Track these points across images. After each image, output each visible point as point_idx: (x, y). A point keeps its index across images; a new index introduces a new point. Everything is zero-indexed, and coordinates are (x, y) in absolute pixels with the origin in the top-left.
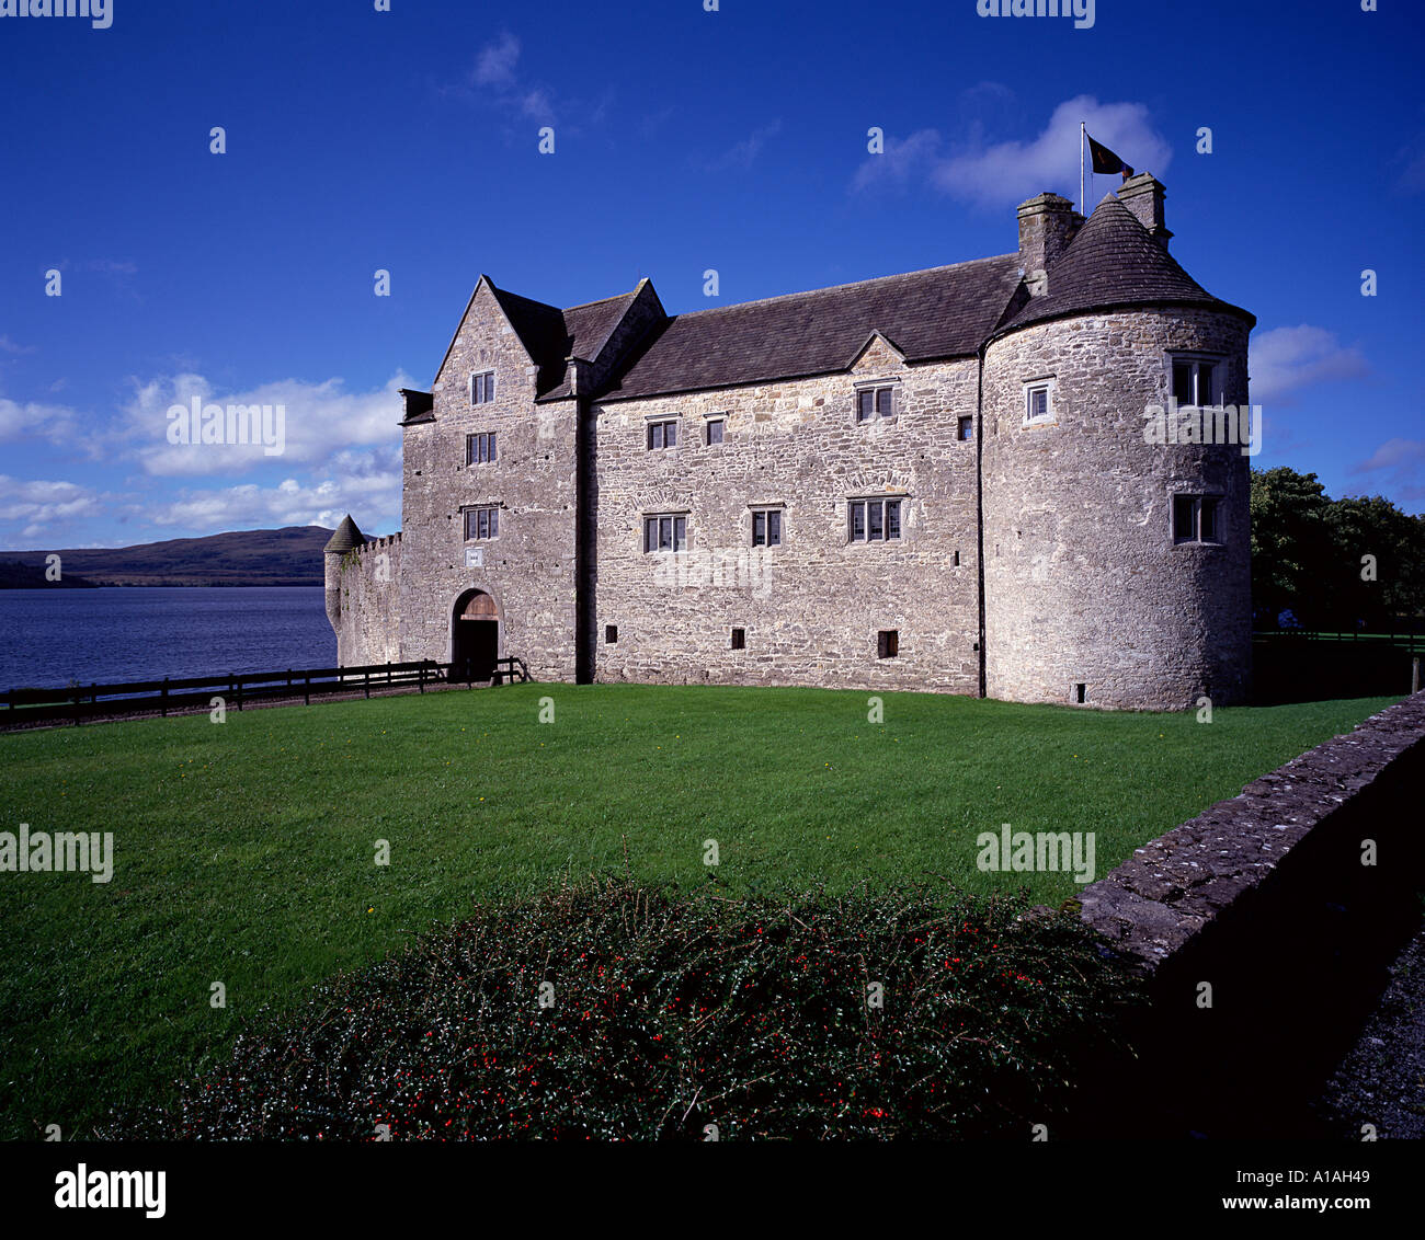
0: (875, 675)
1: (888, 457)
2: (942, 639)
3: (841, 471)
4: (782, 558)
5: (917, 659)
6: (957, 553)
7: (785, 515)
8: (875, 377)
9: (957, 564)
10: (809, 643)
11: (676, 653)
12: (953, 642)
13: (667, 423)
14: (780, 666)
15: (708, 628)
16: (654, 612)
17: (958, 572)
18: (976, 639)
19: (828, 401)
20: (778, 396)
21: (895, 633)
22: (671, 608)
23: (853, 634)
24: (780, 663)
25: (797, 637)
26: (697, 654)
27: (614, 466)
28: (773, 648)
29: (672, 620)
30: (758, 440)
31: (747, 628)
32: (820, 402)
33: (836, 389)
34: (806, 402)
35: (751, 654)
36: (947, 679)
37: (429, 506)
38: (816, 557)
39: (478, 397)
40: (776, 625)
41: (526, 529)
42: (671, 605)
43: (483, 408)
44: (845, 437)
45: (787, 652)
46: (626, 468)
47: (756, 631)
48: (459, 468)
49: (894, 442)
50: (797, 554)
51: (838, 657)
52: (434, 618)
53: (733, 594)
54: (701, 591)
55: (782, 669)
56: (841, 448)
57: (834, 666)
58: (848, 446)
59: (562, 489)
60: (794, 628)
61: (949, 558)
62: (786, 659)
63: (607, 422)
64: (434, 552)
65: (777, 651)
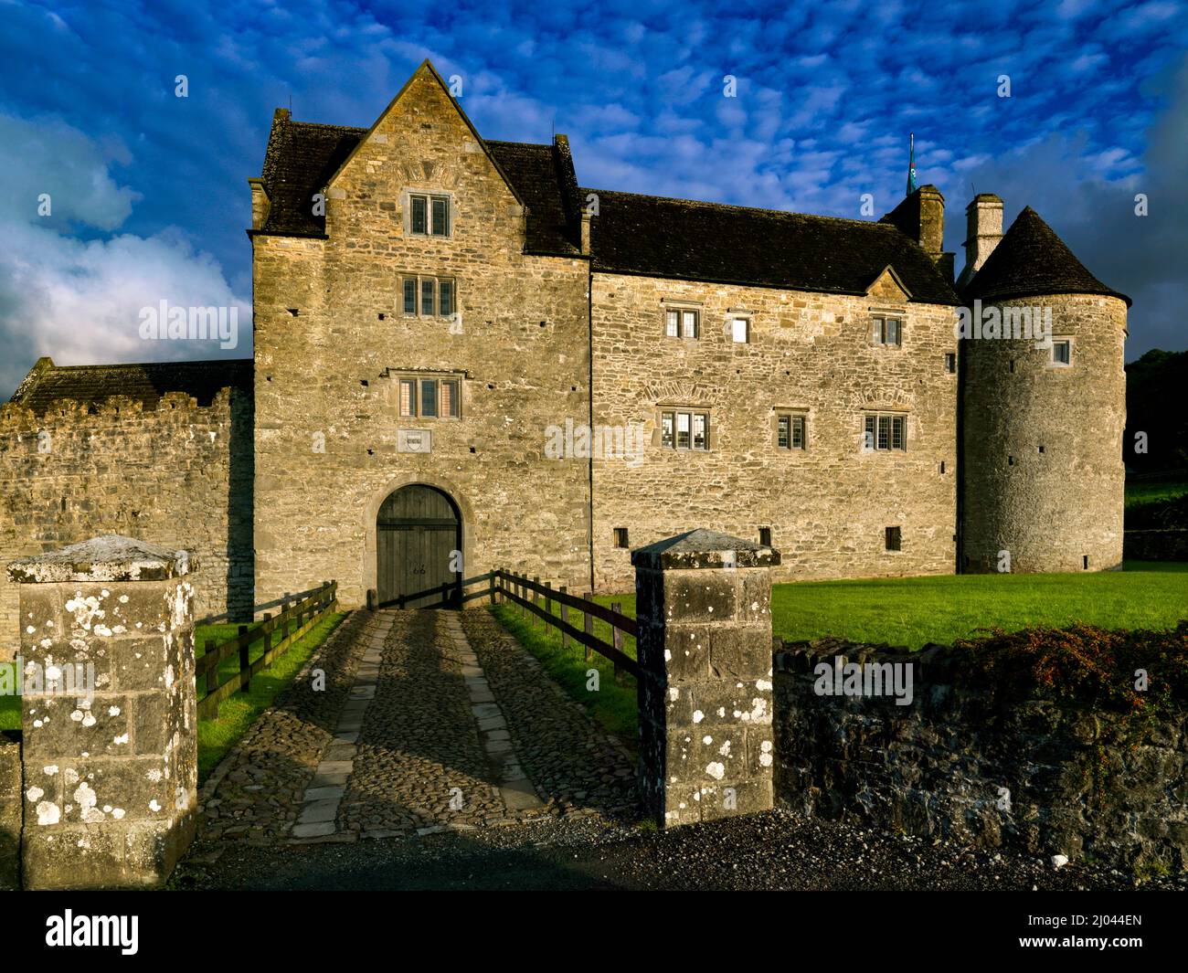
0: (883, 565)
1: (895, 378)
2: (931, 532)
3: (857, 385)
4: (806, 460)
5: (913, 549)
6: (943, 463)
7: (810, 421)
8: (888, 306)
9: (943, 472)
10: (829, 539)
12: (938, 534)
14: (805, 562)
15: (732, 528)
16: (672, 513)
17: (943, 478)
18: (954, 530)
19: (848, 319)
20: (803, 305)
21: (898, 529)
22: (692, 508)
23: (865, 528)
24: (804, 558)
25: (818, 534)
27: (621, 347)
28: (796, 545)
29: (692, 521)
30: (782, 344)
31: (772, 527)
32: (840, 320)
33: (853, 309)
34: (829, 318)
36: (934, 565)
37: (318, 363)
38: (835, 461)
39: (418, 227)
40: (800, 522)
41: (510, 410)
42: (691, 505)
43: (429, 242)
44: (860, 354)
45: (809, 549)
46: (636, 351)
47: (781, 530)
48: (381, 317)
49: (900, 365)
50: (818, 457)
51: (854, 550)
52: (335, 523)
53: (758, 494)
54: (725, 491)
55: (806, 565)
56: (857, 364)
57: (851, 559)
58: (864, 364)
59: (566, 366)
60: (816, 526)
61: (937, 467)
62: (810, 555)
63: (612, 296)
64: (332, 430)
65: (799, 548)
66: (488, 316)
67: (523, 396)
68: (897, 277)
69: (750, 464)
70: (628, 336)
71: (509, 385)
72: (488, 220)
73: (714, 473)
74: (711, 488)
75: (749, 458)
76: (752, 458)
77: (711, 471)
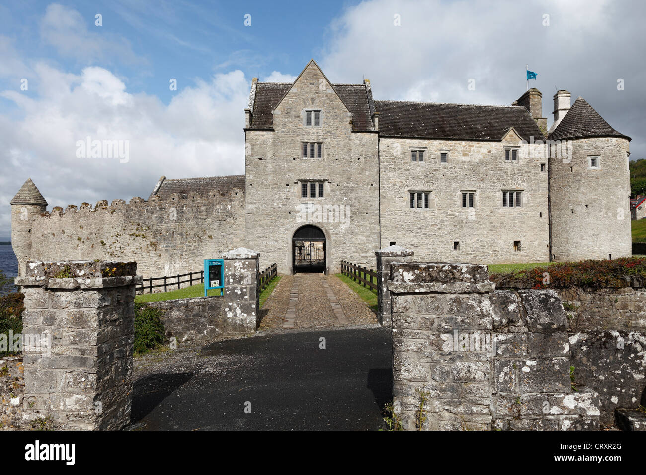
0: (513, 259)
1: (517, 176)
2: (536, 244)
3: (498, 179)
4: (475, 213)
5: (528, 251)
6: (541, 213)
7: (476, 195)
8: (512, 145)
9: (541, 216)
10: (487, 247)
11: (427, 254)
12: (539, 245)
13: (420, 151)
14: (476, 257)
15: (442, 242)
16: (416, 236)
17: (541, 219)
18: (548, 243)
19: (493, 151)
20: (472, 146)
21: (520, 242)
22: (424, 234)
23: (504, 242)
24: (475, 255)
25: (482, 245)
26: (437, 253)
27: (392, 167)
28: (472, 249)
29: (424, 239)
30: (463, 163)
31: (460, 242)
32: (490, 152)
33: (496, 147)
34: (486, 151)
35: (462, 252)
36: (538, 258)
37: (270, 178)
38: (489, 213)
39: (308, 122)
40: (473, 240)
41: (345, 194)
42: (424, 232)
43: (312, 128)
44: (499, 166)
45: (478, 251)
46: (399, 169)
47: (464, 243)
48: (294, 159)
49: (519, 170)
50: (481, 211)
51: (499, 252)
52: (276, 241)
53: (454, 227)
54: (439, 226)
55: (477, 258)
56: (499, 170)
57: (497, 256)
58: (501, 170)
59: (369, 176)
60: (481, 241)
61: (538, 214)
62: (478, 254)
63: (388, 146)
64: (275, 204)
65: (474, 251)
66: (337, 157)
67: (351, 189)
68: (516, 132)
69: (450, 215)
70: (395, 162)
71: (346, 184)
72: (337, 119)
73: (433, 219)
74: (432, 225)
75: (449, 212)
76: (451, 212)
77: (432, 218)
